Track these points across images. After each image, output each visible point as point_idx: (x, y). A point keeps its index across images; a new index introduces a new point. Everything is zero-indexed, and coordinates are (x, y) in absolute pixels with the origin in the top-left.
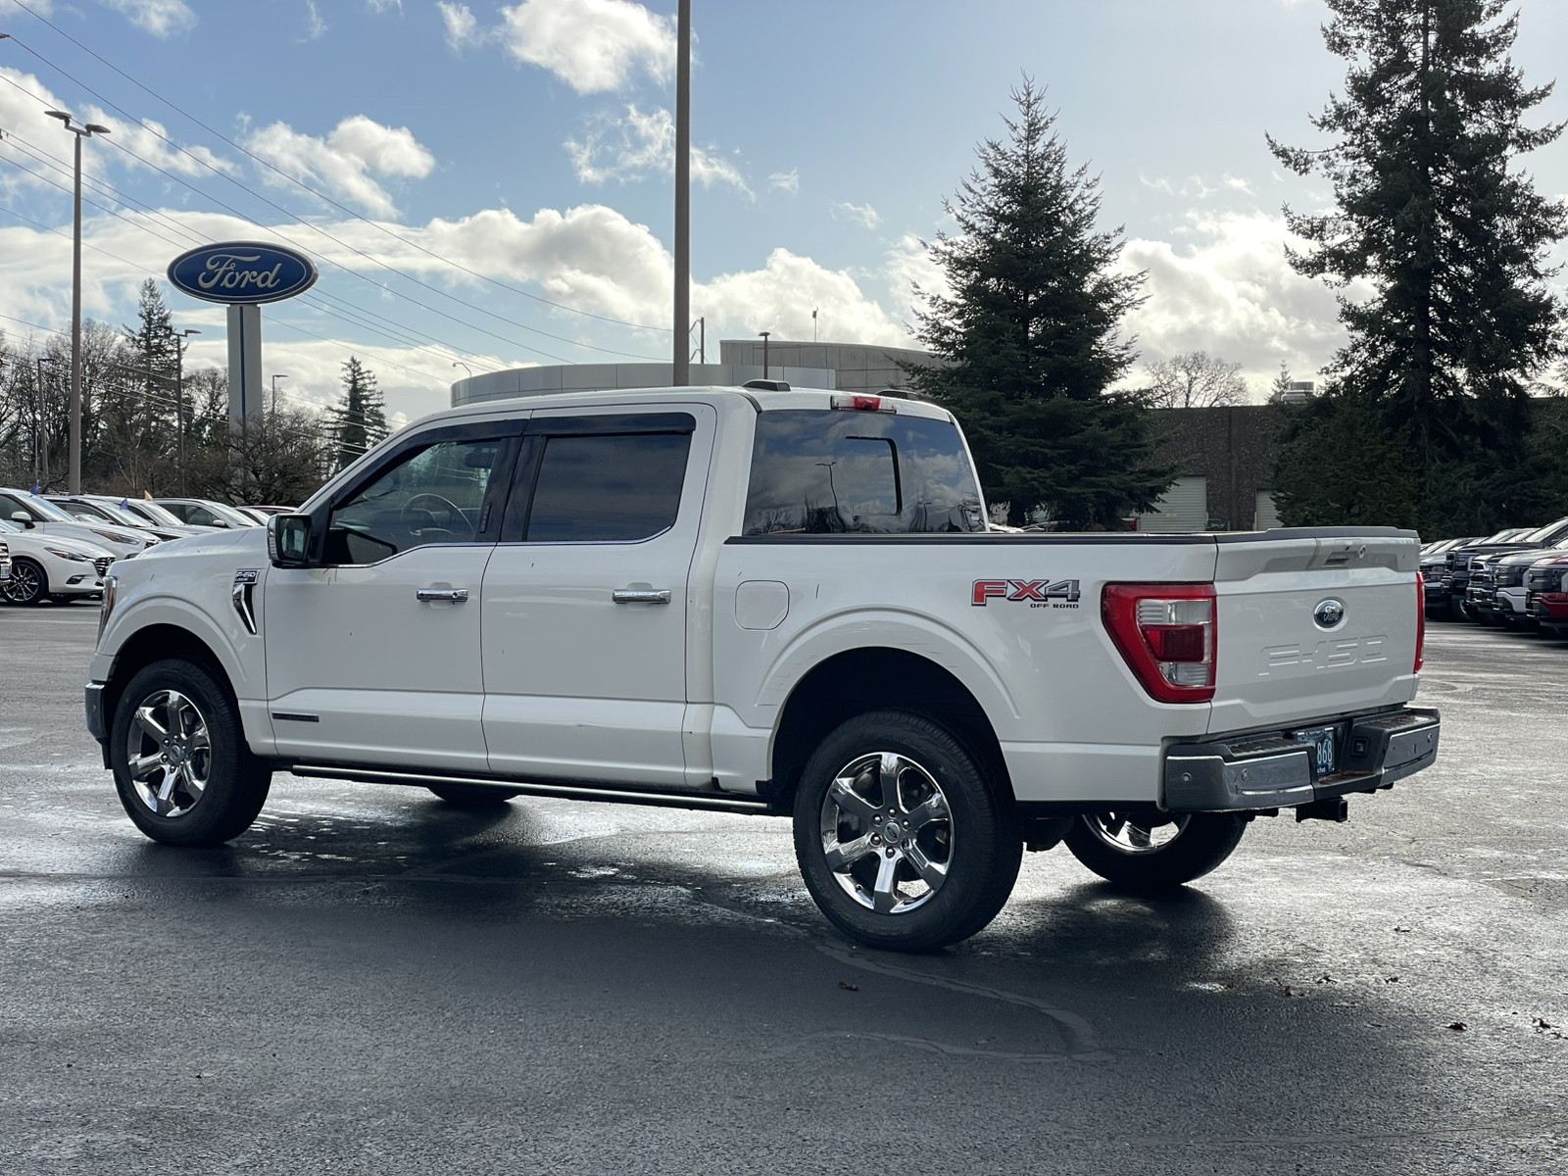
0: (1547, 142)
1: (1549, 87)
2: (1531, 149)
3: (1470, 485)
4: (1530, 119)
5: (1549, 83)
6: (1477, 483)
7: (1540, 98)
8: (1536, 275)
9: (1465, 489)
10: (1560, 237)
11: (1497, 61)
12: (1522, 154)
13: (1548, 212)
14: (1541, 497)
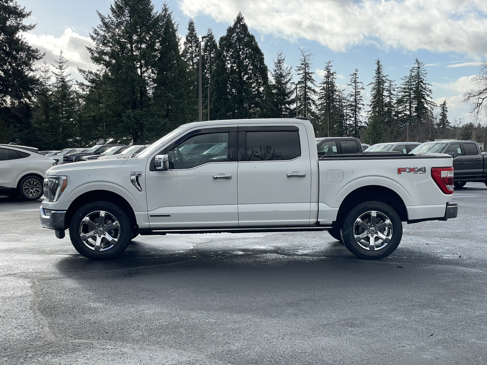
0: (31, 29)
1: (30, 13)
2: (26, 31)
3: (18, 134)
4: (25, 22)
5: (30, 11)
6: (20, 134)
7: (28, 16)
8: (32, 70)
9: (16, 136)
10: (39, 59)
11: (13, 2)
12: (24, 32)
13: (33, 51)
14: (37, 138)
